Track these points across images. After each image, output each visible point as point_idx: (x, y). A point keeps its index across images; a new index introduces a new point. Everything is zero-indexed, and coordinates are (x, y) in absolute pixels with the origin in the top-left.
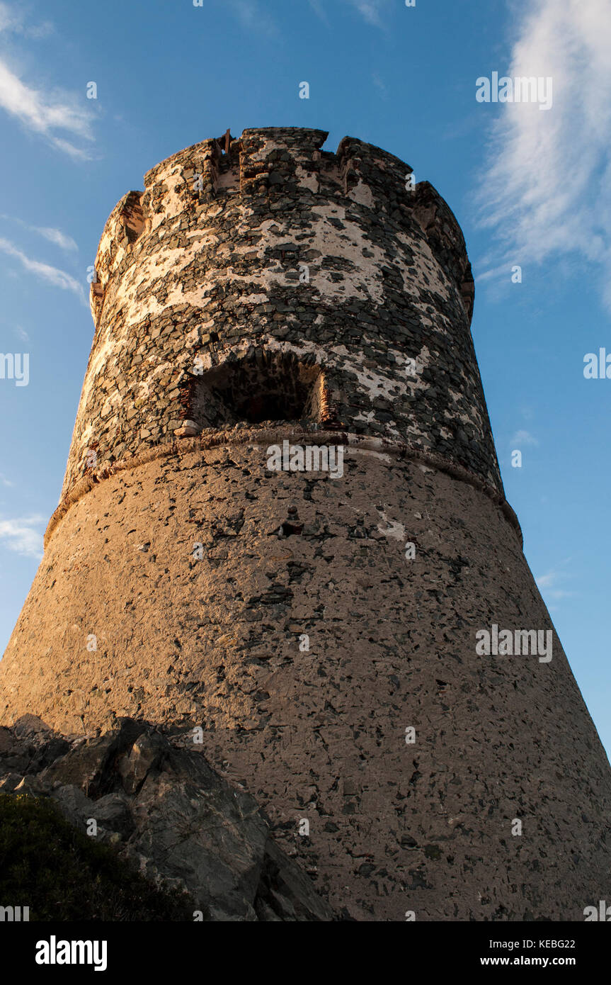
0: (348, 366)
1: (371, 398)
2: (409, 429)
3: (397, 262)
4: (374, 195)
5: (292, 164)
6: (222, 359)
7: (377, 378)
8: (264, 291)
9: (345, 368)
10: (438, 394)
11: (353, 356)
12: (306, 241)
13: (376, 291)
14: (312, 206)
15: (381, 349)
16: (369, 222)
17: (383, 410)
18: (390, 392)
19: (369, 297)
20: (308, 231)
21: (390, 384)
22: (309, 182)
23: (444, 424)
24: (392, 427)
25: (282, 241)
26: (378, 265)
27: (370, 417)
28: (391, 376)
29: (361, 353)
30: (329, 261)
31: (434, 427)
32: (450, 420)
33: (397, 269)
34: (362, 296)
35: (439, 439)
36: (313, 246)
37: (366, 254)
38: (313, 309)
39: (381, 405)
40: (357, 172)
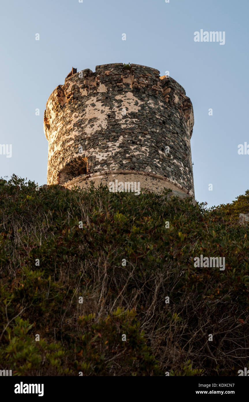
0: (94, 154)
1: (99, 161)
2: (111, 166)
3: (114, 109)
4: (106, 86)
5: (78, 88)
6: (64, 164)
7: (102, 154)
8: (73, 139)
9: (93, 155)
10: (125, 150)
11: (96, 150)
12: (84, 117)
13: (104, 124)
14: (85, 102)
15: (104, 144)
16: (105, 98)
17: (103, 163)
18: (106, 157)
19: (102, 128)
20: (84, 112)
21: (106, 154)
22: (84, 93)
23: (125, 159)
24: (105, 167)
25: (78, 119)
26: (106, 115)
27: (99, 167)
28: (107, 151)
29: (98, 148)
30: (91, 120)
31: (121, 161)
32: (129, 157)
33: (114, 112)
34: (100, 129)
35: (122, 165)
36: (86, 118)
37: (102, 112)
38: (84, 140)
39: (103, 162)
40: (99, 81)
